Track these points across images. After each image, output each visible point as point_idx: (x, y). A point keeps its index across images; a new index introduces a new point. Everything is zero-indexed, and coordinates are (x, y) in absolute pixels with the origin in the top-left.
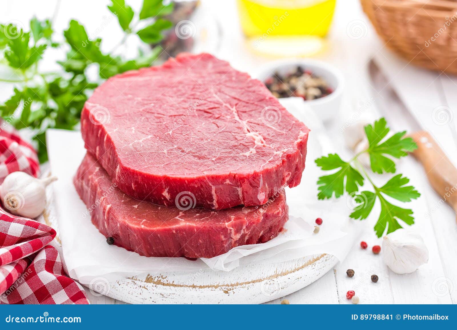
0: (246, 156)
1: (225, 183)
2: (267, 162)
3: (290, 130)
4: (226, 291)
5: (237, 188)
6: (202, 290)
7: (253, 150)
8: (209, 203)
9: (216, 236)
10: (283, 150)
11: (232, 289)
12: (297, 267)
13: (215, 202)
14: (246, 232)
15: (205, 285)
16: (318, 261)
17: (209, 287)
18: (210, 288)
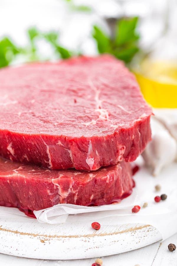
0: (85, 125)
1: (57, 144)
2: (101, 132)
3: (136, 112)
4: (43, 241)
5: (68, 150)
6: (22, 236)
7: (94, 122)
8: (46, 162)
9: (42, 189)
10: (119, 125)
11: (48, 239)
12: (117, 231)
13: (50, 161)
14: (74, 192)
15: (26, 232)
16: (139, 230)
17: (29, 234)
18: (30, 236)
